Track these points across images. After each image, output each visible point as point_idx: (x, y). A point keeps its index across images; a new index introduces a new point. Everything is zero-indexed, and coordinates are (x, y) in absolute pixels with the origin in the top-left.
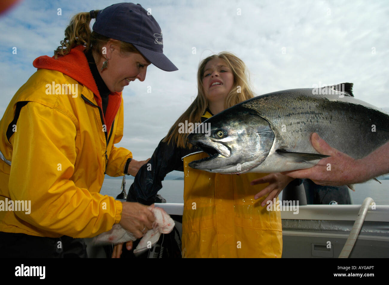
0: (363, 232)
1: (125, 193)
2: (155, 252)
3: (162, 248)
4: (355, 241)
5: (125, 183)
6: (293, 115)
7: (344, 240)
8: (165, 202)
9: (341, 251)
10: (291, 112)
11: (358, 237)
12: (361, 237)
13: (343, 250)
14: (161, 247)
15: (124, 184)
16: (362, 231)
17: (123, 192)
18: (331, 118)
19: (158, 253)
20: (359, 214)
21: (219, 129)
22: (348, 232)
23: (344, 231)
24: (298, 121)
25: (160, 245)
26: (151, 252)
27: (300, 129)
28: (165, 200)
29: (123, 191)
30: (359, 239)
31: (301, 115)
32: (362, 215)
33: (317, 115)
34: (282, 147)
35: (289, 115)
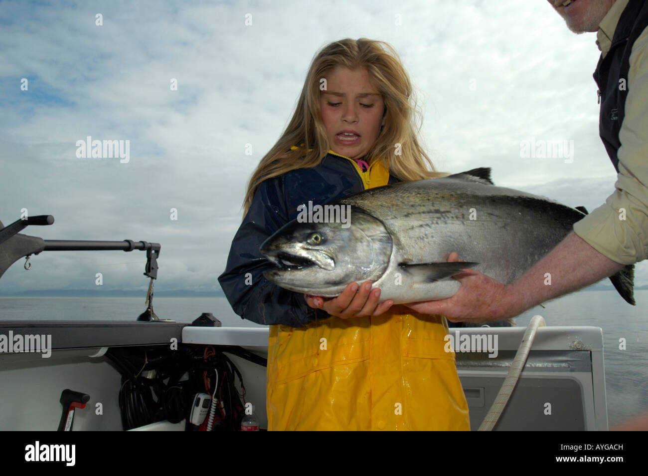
0: (528, 367)
1: (152, 311)
2: (203, 407)
3: (215, 400)
4: (517, 379)
5: (152, 295)
6: (413, 216)
7: (501, 381)
8: (220, 325)
9: (496, 395)
10: (410, 211)
11: (520, 375)
12: (525, 374)
13: (499, 393)
14: (212, 399)
15: (150, 297)
16: (527, 365)
17: (149, 310)
18: (463, 218)
19: (207, 410)
20: (523, 340)
21: (313, 231)
22: (507, 368)
23: (501, 367)
24: (421, 223)
25: (212, 397)
26: (195, 407)
27: (426, 235)
28: (219, 322)
29: (149, 308)
30: (522, 377)
31: (423, 215)
32: (527, 340)
33: (444, 214)
34: (406, 259)
35: (407, 216)
